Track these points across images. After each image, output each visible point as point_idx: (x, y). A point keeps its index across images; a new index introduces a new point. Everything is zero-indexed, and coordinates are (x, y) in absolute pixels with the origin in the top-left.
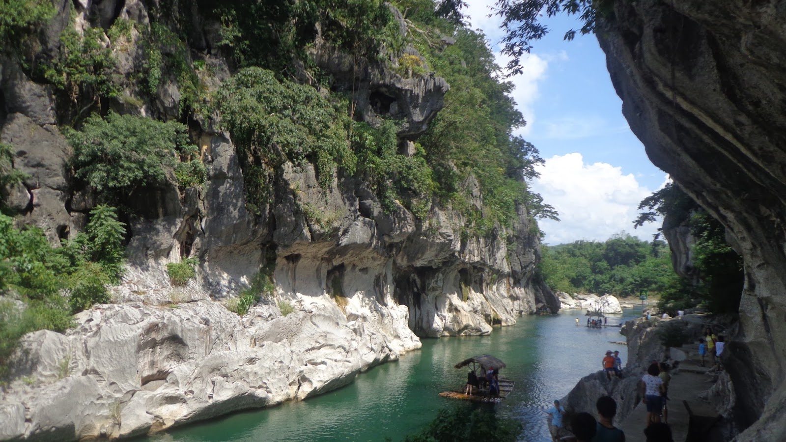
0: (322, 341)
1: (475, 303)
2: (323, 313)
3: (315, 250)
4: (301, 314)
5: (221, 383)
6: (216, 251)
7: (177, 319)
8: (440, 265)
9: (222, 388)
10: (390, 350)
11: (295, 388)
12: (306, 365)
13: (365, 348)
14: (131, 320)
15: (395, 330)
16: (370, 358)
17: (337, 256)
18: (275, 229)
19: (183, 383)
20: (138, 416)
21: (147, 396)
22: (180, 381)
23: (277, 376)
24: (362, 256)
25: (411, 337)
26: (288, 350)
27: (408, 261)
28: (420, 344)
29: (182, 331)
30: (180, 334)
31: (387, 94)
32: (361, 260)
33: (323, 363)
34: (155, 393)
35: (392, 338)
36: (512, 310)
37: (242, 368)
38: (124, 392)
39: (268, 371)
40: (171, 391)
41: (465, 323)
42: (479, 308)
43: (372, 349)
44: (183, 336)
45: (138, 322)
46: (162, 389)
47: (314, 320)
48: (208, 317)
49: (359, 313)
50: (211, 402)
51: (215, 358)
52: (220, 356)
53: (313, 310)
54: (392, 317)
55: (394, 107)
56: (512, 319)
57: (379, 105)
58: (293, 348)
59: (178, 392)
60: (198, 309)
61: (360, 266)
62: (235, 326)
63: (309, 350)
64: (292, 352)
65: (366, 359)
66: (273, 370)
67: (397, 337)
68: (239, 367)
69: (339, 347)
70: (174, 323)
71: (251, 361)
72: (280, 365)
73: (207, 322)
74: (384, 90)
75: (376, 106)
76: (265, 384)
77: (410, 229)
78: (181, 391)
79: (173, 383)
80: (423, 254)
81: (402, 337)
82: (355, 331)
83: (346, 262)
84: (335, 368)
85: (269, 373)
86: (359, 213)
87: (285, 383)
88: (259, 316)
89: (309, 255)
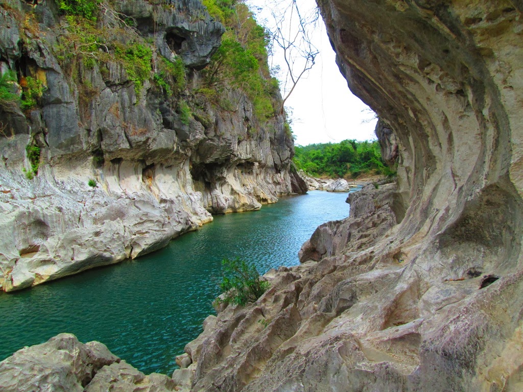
0: (145, 218)
1: (249, 187)
2: (142, 199)
3: (132, 154)
4: (128, 201)
5: (78, 249)
6: (58, 158)
7: (39, 208)
8: (224, 162)
9: (79, 252)
10: (192, 223)
11: (129, 251)
12: (135, 235)
13: (174, 222)
14: (5, 211)
15: (194, 209)
16: (179, 228)
17: (149, 158)
18: (102, 140)
19: (51, 251)
20: (24, 274)
21: (28, 261)
22: (49, 250)
23: (117, 243)
24: (167, 157)
25: (206, 214)
26: (122, 225)
27: (200, 159)
28: (212, 218)
29: (44, 217)
30: (42, 219)
31: (179, 35)
32: (166, 160)
33: (147, 232)
34: (32, 259)
35: (192, 215)
36: (275, 192)
37: (91, 239)
38: (10, 260)
39: (109, 240)
40: (44, 257)
41: (242, 202)
42: (252, 192)
43: (179, 222)
44: (44, 220)
45: (11, 212)
46: (37, 257)
47: (137, 205)
48: (61, 206)
49: (168, 199)
50: (73, 262)
51: (71, 233)
52: (75, 232)
53: (135, 198)
54: (191, 200)
55: (185, 45)
56: (275, 198)
57: (173, 43)
58: (125, 224)
59: (49, 257)
60: (52, 201)
61: (166, 164)
62: (81, 212)
63: (136, 224)
64: (124, 226)
65: (176, 229)
66: (113, 239)
67: (196, 214)
68: (89, 238)
69: (157, 221)
70: (37, 211)
71: (97, 234)
72: (117, 235)
73: (60, 209)
74: (176, 31)
75: (171, 43)
76: (108, 248)
77: (200, 136)
78: (51, 256)
79: (44, 252)
80: (211, 154)
81: (199, 214)
82: (166, 210)
83: (155, 162)
84: (156, 236)
85: (110, 241)
86: (163, 126)
87: (122, 247)
88: (97, 203)
89: (128, 158)
